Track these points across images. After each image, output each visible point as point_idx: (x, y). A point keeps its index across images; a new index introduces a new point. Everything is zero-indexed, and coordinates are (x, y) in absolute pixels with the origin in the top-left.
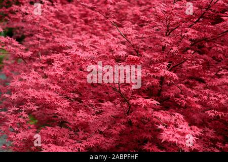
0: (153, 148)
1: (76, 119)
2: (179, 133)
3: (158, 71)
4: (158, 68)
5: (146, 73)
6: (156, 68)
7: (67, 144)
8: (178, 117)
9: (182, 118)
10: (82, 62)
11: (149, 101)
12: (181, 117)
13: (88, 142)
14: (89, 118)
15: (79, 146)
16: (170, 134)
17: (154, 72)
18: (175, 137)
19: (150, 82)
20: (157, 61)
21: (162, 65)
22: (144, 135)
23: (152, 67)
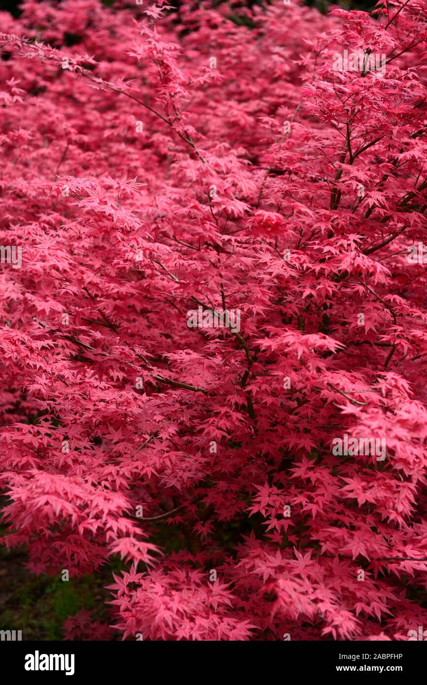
0: (318, 475)
1: (91, 407)
2: (403, 423)
3: (332, 258)
4: (333, 250)
5: (301, 264)
6: (326, 249)
7: (78, 469)
8: (393, 383)
9: (407, 386)
10: (119, 235)
11: (315, 339)
12: (403, 383)
13: (139, 464)
14: (129, 403)
15: (114, 473)
16: (380, 428)
17: (323, 261)
18: (392, 434)
19: (313, 287)
20: (327, 230)
21: (345, 242)
22: (292, 441)
23: (316, 247)
